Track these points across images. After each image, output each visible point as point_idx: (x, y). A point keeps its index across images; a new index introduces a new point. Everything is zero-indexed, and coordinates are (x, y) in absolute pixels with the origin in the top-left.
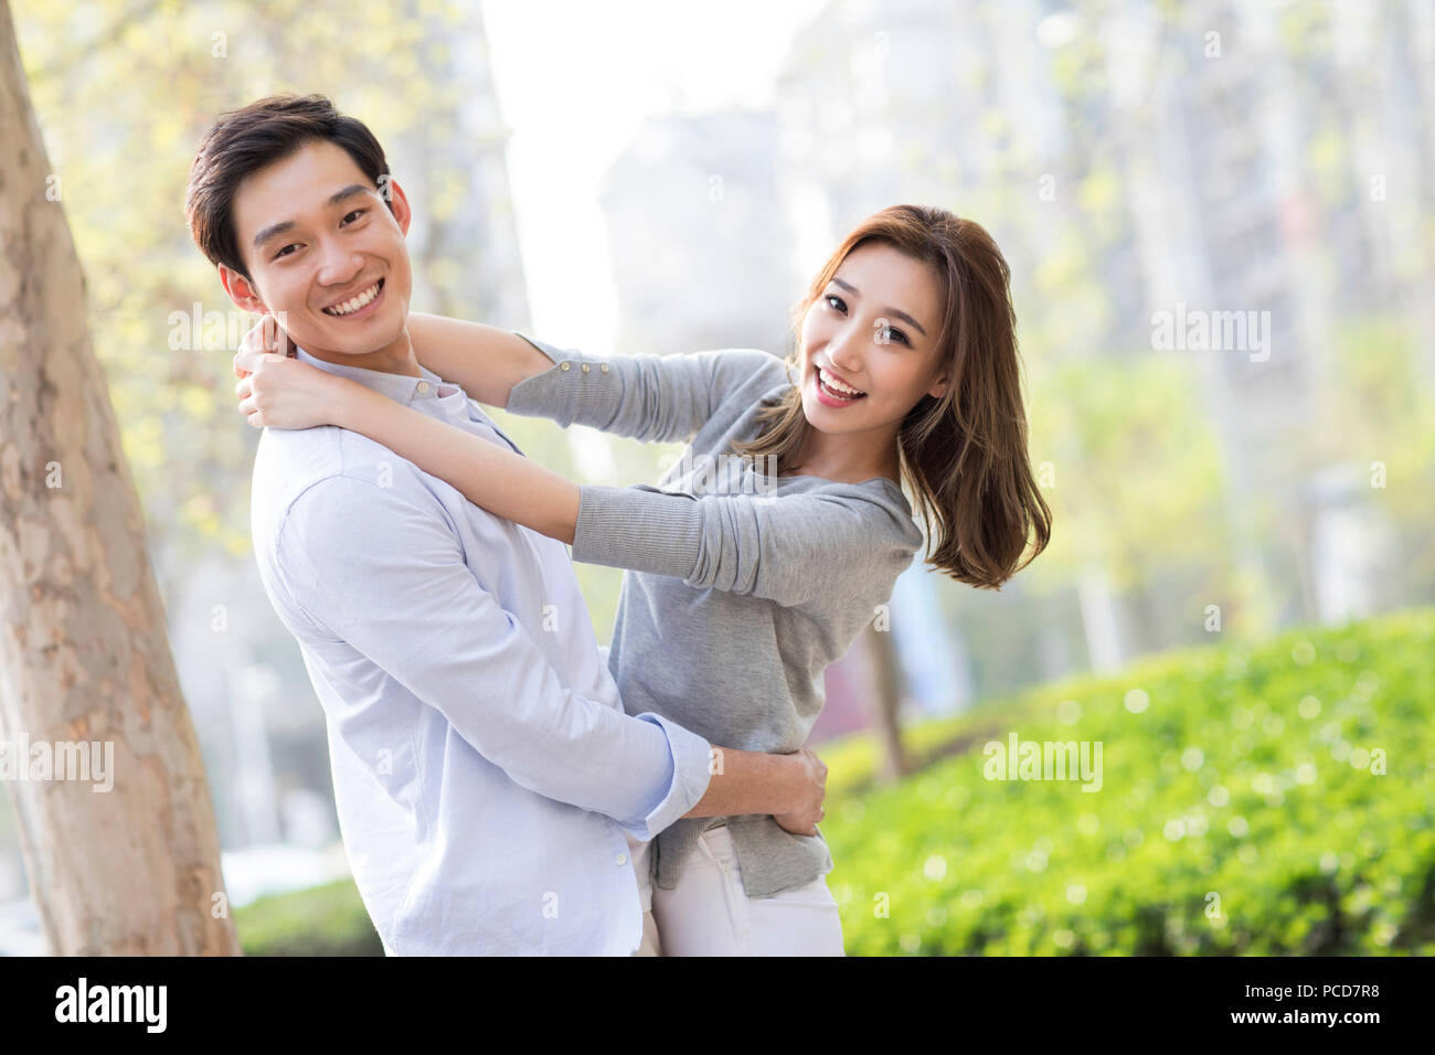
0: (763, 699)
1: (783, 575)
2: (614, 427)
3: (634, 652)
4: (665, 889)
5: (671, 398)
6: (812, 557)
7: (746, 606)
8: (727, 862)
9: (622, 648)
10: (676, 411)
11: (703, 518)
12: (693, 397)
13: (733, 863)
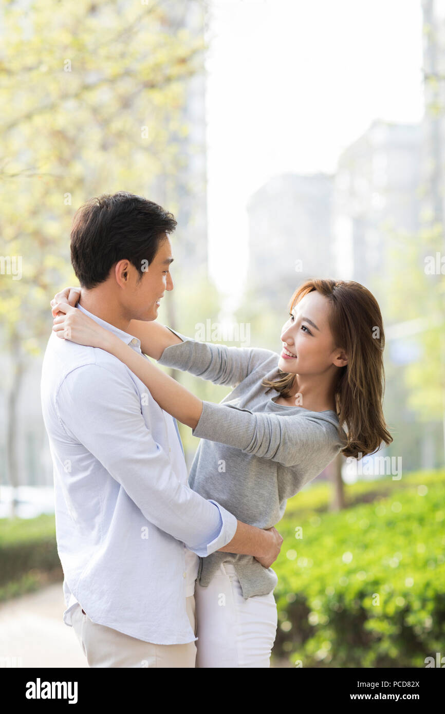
0: (264, 507)
1: (289, 453)
2: (206, 374)
3: (204, 476)
4: (203, 586)
5: (232, 365)
6: (303, 445)
7: (264, 464)
8: (233, 577)
9: (197, 474)
10: (233, 371)
11: (256, 422)
12: (241, 366)
13: (235, 578)
